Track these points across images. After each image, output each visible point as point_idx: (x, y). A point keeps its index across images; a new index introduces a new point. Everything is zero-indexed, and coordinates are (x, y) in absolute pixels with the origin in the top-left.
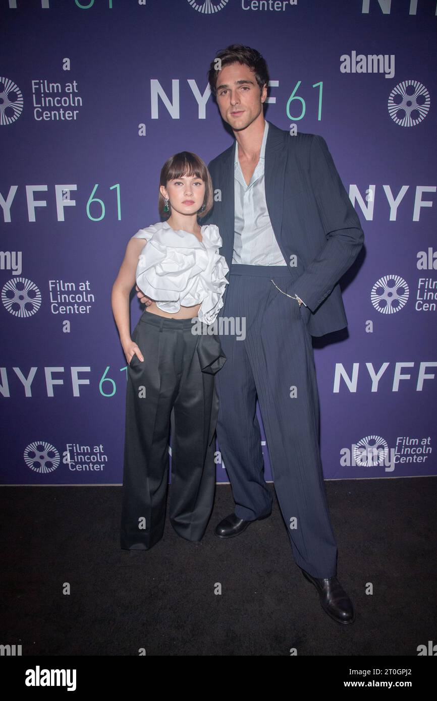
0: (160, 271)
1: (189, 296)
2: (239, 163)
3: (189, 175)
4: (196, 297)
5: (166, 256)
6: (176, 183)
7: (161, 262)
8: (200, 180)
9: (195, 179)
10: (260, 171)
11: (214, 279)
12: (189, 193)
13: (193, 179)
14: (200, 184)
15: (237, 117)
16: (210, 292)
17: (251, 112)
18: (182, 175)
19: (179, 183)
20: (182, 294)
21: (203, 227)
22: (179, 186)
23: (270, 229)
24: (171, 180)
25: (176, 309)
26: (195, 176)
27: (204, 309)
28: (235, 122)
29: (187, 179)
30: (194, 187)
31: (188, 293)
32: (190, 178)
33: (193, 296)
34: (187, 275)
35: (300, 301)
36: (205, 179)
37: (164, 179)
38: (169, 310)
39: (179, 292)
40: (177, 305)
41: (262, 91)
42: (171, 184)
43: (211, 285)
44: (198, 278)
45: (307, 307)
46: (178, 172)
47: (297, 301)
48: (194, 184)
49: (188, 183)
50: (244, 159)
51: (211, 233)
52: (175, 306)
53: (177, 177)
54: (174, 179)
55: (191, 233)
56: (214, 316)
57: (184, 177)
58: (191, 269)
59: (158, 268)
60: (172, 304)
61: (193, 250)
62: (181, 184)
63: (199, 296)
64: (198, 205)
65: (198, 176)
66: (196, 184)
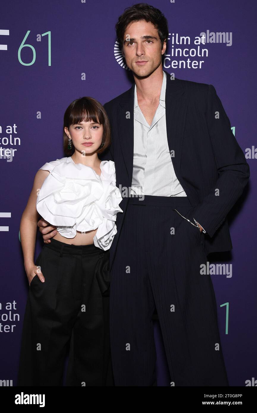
0: (59, 199)
1: (84, 222)
2: (138, 107)
3: (87, 121)
4: (91, 223)
5: (64, 186)
6: (76, 128)
7: (60, 191)
11: (108, 207)
14: (98, 127)
15: (141, 66)
16: (106, 219)
17: (153, 62)
18: (81, 121)
19: (79, 128)
20: (78, 221)
21: (103, 162)
22: (79, 130)
25: (72, 234)
26: (92, 122)
27: (99, 235)
28: (139, 70)
29: (86, 124)
30: (93, 130)
31: (84, 219)
32: (89, 123)
33: (88, 223)
34: (82, 203)
36: (102, 122)
38: (67, 235)
39: (75, 218)
40: (74, 231)
41: (162, 44)
43: (105, 213)
44: (94, 206)
46: (77, 117)
48: (93, 128)
49: (87, 127)
50: (143, 102)
51: (109, 167)
52: (72, 232)
54: (74, 124)
55: (91, 167)
56: (108, 242)
57: (83, 122)
58: (87, 198)
59: (57, 195)
60: (69, 229)
61: (91, 181)
62: (81, 128)
63: (93, 223)
65: (95, 121)
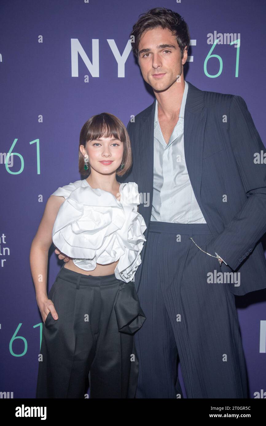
0: (76, 229)
1: (105, 254)
2: (158, 123)
3: (107, 136)
4: (112, 254)
5: (82, 215)
6: (94, 145)
7: (78, 220)
8: (118, 141)
9: (113, 140)
10: (179, 130)
11: (130, 237)
12: (107, 154)
13: (111, 140)
14: (118, 145)
15: (159, 79)
16: (127, 250)
17: (172, 74)
18: (100, 136)
19: (97, 144)
20: (98, 252)
21: (122, 185)
22: (97, 147)
23: (190, 188)
24: (89, 141)
25: (92, 266)
26: (113, 138)
27: (120, 267)
28: (156, 84)
29: (106, 140)
30: (112, 148)
31: (105, 250)
32: (108, 139)
33: (109, 254)
34: (102, 233)
35: (220, 259)
36: (123, 140)
37: (84, 139)
38: (86, 267)
39: (95, 250)
40: (94, 263)
41: (183, 53)
42: (90, 144)
43: (127, 243)
44: (115, 236)
45: (228, 265)
46: (96, 134)
47: (217, 259)
48: (112, 145)
49: (106, 145)
50: (164, 118)
51: (129, 190)
52: (91, 264)
53: (95, 138)
54: (92, 140)
55: (109, 192)
56: (131, 273)
57: (102, 138)
58: (108, 227)
59: (75, 225)
60: (88, 261)
61: (110, 208)
62: (99, 145)
63: (115, 253)
64: (116, 164)
65: (116, 137)
66: (114, 145)
